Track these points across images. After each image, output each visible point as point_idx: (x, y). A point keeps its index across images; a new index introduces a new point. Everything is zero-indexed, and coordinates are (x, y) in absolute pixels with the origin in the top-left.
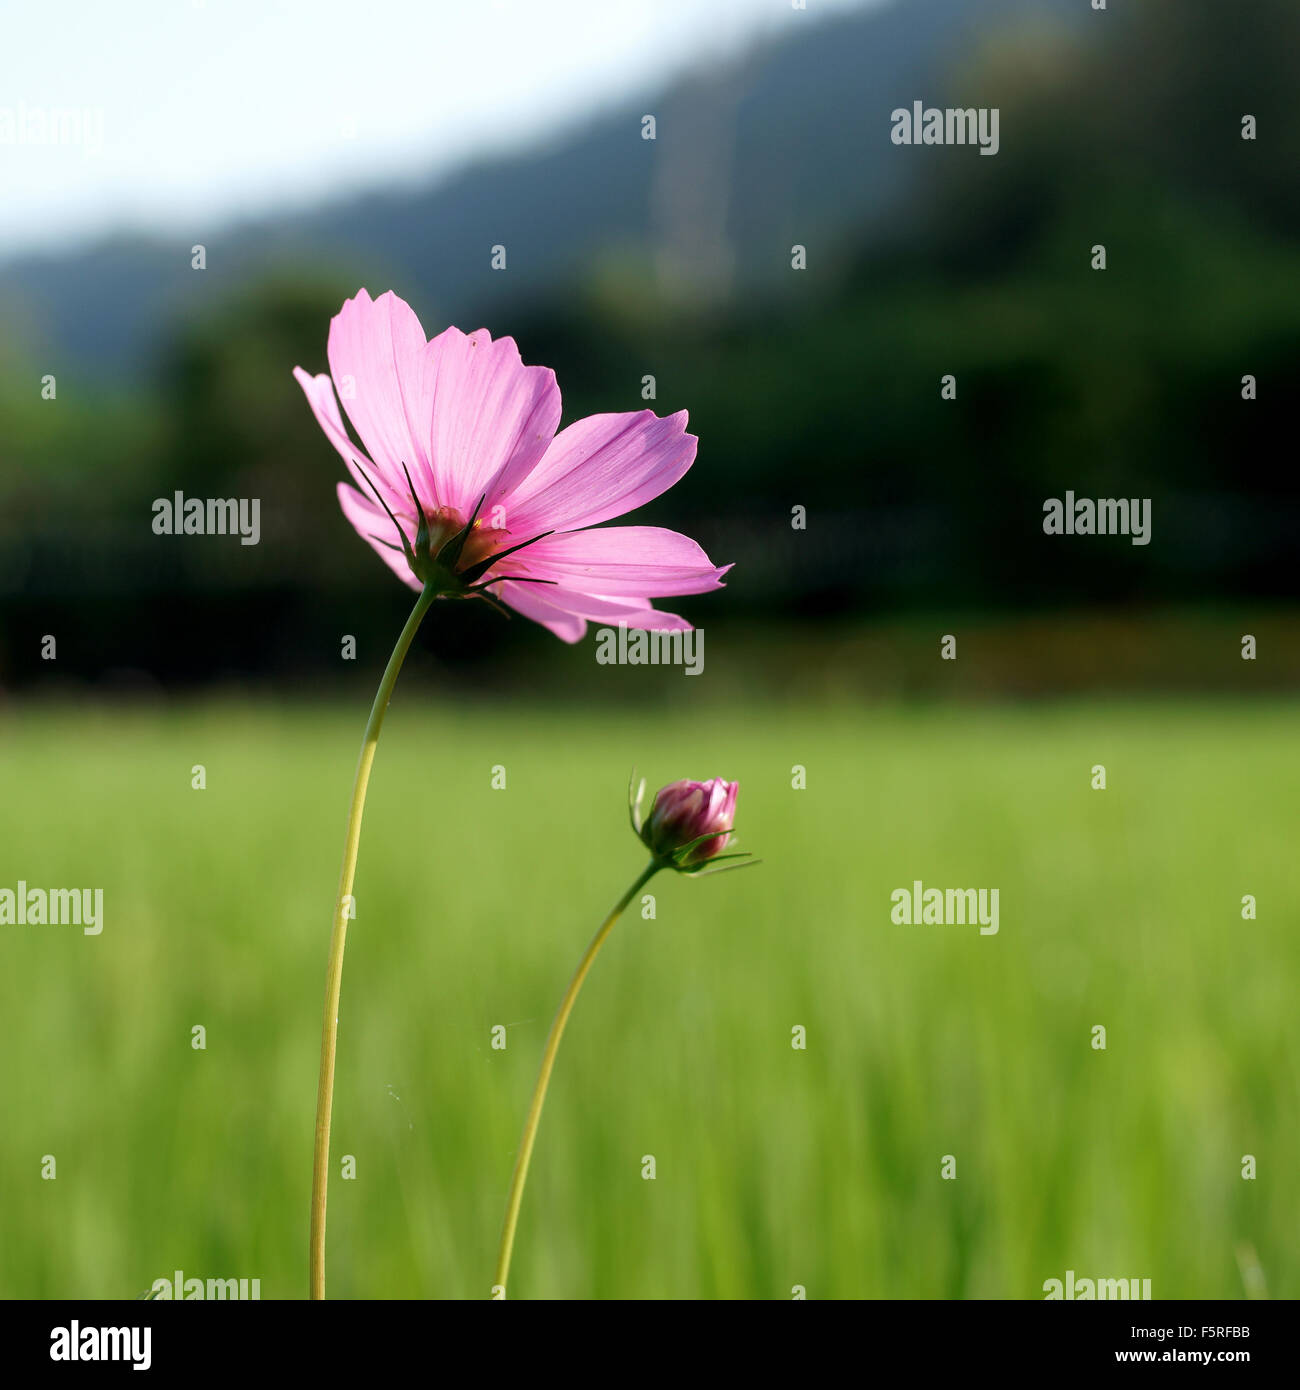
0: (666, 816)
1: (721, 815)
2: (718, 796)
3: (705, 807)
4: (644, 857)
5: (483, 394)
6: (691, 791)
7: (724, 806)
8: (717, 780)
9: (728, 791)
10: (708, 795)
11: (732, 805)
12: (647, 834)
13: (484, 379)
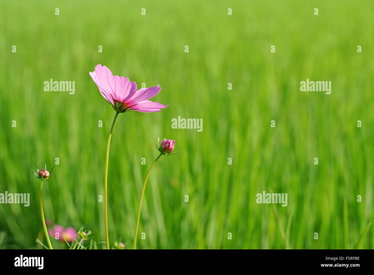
0: (163, 147)
1: (172, 146)
2: (171, 143)
3: (169, 146)
4: (159, 153)
5: (123, 86)
6: (167, 143)
7: (172, 145)
8: (171, 140)
9: (173, 142)
10: (169, 143)
11: (174, 144)
12: (159, 150)
13: (123, 84)
